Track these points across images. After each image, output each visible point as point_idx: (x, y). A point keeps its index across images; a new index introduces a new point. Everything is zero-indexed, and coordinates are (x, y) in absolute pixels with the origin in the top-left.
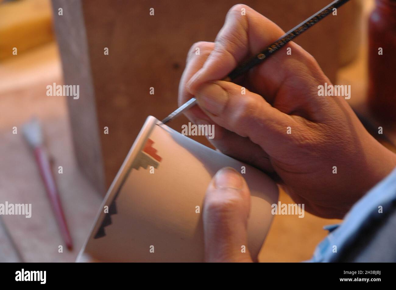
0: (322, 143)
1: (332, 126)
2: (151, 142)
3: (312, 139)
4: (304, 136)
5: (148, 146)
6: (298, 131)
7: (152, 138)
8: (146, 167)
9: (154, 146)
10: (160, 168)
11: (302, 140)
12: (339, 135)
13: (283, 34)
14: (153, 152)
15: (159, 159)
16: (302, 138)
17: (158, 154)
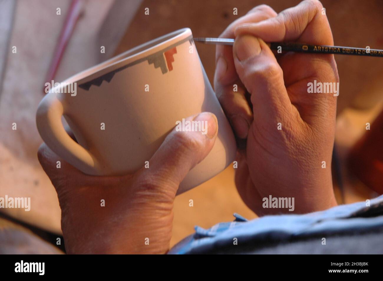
0: (299, 141)
1: (315, 135)
2: (175, 51)
3: (295, 131)
4: (291, 125)
5: (170, 53)
6: (290, 117)
7: (178, 48)
8: (156, 67)
9: (175, 56)
10: (166, 74)
11: (287, 126)
12: (315, 145)
13: (332, 45)
14: (170, 60)
15: (171, 68)
16: (289, 124)
17: (173, 64)
